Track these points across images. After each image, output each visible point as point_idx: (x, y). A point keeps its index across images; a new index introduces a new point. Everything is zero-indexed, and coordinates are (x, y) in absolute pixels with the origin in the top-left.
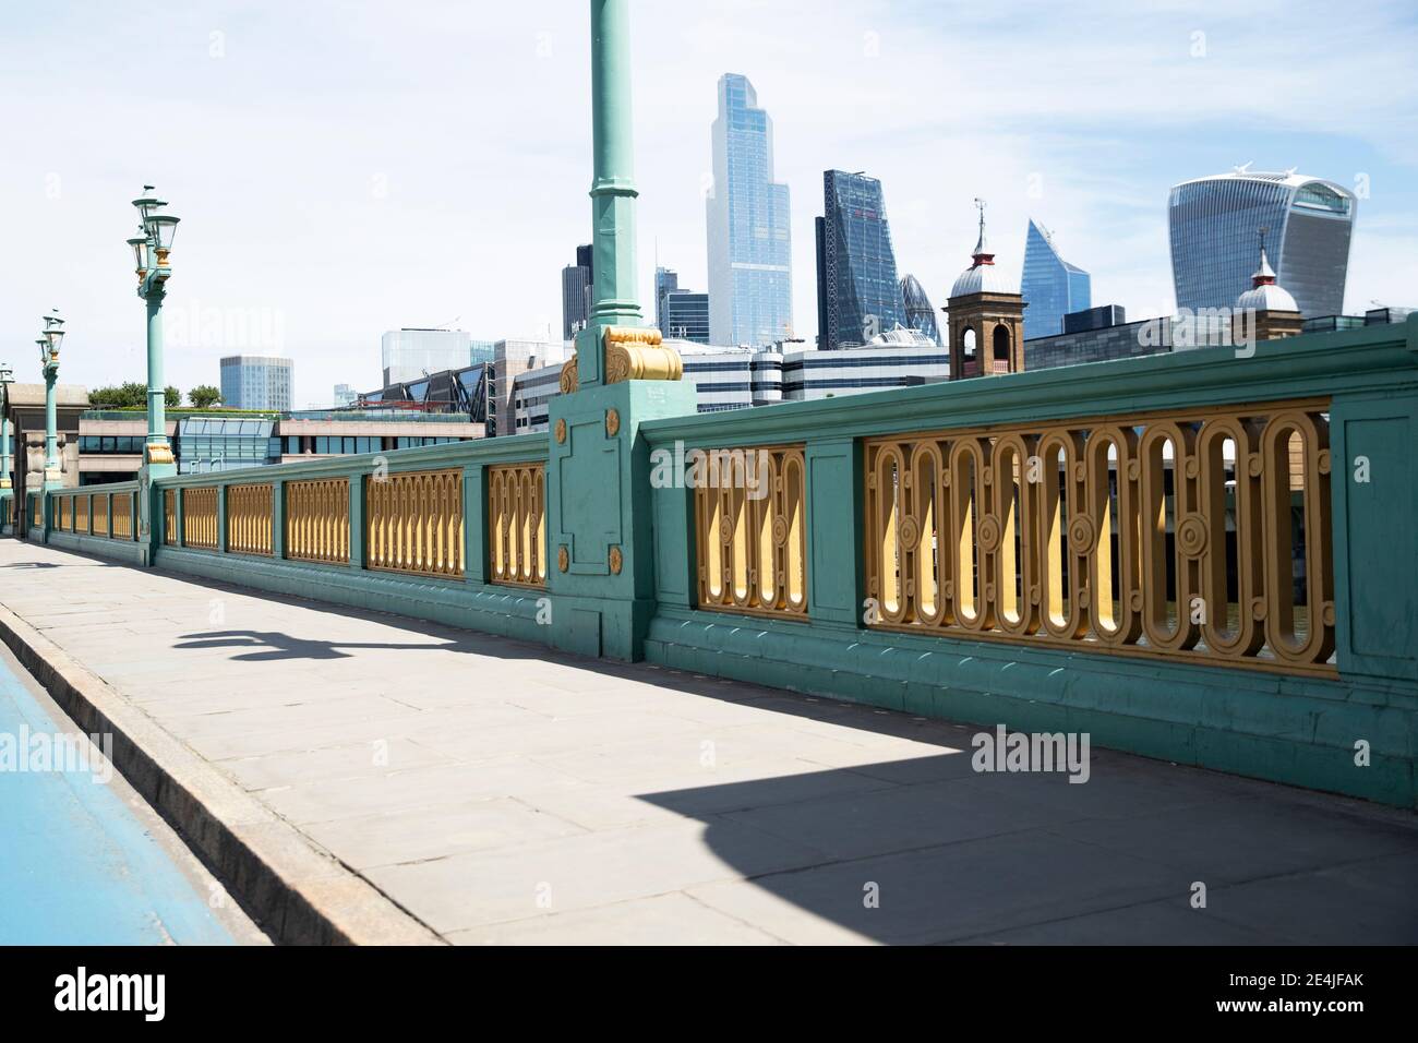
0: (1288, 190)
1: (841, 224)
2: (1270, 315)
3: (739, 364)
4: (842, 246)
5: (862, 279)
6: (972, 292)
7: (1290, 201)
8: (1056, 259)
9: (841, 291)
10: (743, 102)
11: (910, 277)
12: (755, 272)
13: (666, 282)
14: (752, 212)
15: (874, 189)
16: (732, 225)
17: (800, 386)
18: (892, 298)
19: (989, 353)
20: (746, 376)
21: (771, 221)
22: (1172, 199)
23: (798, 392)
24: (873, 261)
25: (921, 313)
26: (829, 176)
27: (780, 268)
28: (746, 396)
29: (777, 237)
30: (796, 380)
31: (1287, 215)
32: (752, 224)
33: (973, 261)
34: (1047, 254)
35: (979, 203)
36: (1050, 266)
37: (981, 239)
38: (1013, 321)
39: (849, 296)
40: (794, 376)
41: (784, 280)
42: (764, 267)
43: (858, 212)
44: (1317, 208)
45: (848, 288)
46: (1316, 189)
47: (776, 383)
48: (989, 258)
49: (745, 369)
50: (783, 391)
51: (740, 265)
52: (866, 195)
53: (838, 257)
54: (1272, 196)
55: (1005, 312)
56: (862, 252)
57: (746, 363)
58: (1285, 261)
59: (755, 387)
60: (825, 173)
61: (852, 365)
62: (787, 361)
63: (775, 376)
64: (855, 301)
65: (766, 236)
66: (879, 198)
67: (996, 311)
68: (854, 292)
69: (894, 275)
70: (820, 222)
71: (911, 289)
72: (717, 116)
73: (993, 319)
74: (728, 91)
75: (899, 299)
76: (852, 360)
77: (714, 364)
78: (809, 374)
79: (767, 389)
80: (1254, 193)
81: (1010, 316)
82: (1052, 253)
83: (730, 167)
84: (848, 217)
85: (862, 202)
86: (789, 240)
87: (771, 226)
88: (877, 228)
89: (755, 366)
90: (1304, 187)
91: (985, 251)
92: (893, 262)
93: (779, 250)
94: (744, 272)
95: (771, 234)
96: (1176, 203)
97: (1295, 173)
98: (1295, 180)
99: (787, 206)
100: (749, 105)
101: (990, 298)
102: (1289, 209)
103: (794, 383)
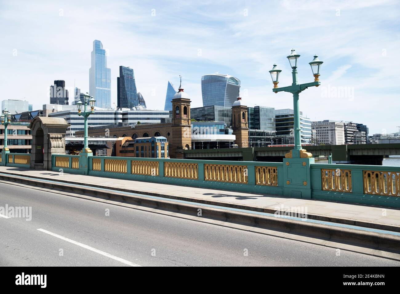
0: (227, 78)
1: (124, 79)
2: (241, 107)
3: (111, 113)
4: (124, 85)
5: (128, 93)
6: (179, 98)
7: (227, 81)
8: (174, 91)
9: (123, 96)
10: (100, 47)
11: (139, 93)
12: (102, 90)
13: (77, 91)
14: (101, 75)
15: (132, 71)
16: (96, 77)
17: (127, 119)
18: (136, 98)
19: (183, 113)
20: (113, 116)
21: (106, 77)
22: (202, 78)
23: (126, 121)
24: (131, 89)
25: (142, 102)
26: (121, 67)
27: (108, 89)
28: (113, 121)
29: (108, 81)
30: (126, 117)
31: (227, 84)
32: (101, 78)
33: (179, 90)
34: (171, 88)
35: (180, 77)
36: (173, 92)
37: (180, 85)
38: (188, 105)
39: (125, 97)
40: (125, 117)
41: (109, 92)
42: (104, 89)
43: (128, 77)
44: (232, 83)
45: (125, 95)
46: (232, 79)
47: (121, 118)
48: (183, 90)
49: (113, 114)
50: (123, 120)
51: (98, 88)
52: (130, 73)
53: (123, 87)
54: (223, 79)
55: (186, 103)
56: (128, 86)
57: (113, 113)
58: (226, 94)
59: (115, 119)
60: (120, 66)
61: (140, 114)
62: (124, 113)
63: (121, 116)
64: (127, 98)
65: (105, 81)
66: (133, 73)
67: (185, 103)
68: (126, 96)
69: (136, 92)
70: (118, 78)
71: (139, 96)
72: (93, 50)
73: (184, 105)
74: (96, 44)
75: (137, 98)
76: (140, 113)
77: (105, 113)
78: (129, 116)
79: (118, 119)
80: (220, 79)
81: (187, 104)
82: (173, 89)
83: (96, 63)
84: (125, 78)
85: (129, 74)
86: (111, 82)
87: (106, 79)
88: (132, 81)
89: (115, 114)
90: (230, 78)
91: (182, 88)
92: (136, 89)
93: (108, 85)
94: (99, 90)
95: (106, 80)
96: (203, 80)
97: (228, 75)
98: (228, 76)
99: (110, 74)
100: (101, 48)
101: (183, 100)
102: (227, 83)
103: (125, 118)
